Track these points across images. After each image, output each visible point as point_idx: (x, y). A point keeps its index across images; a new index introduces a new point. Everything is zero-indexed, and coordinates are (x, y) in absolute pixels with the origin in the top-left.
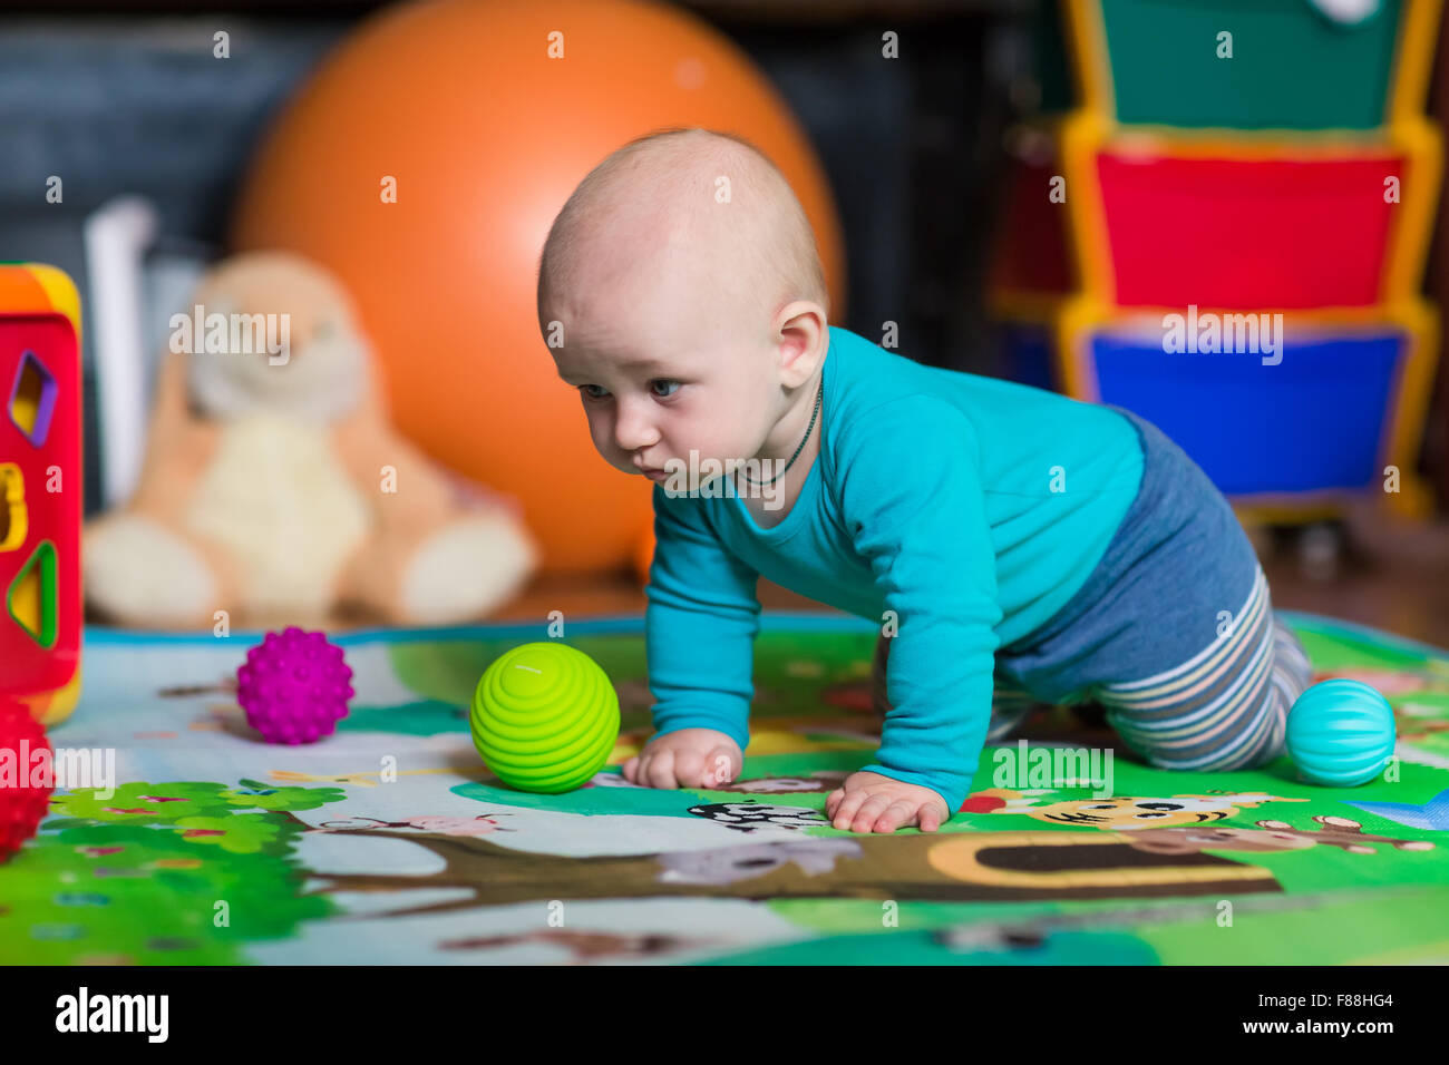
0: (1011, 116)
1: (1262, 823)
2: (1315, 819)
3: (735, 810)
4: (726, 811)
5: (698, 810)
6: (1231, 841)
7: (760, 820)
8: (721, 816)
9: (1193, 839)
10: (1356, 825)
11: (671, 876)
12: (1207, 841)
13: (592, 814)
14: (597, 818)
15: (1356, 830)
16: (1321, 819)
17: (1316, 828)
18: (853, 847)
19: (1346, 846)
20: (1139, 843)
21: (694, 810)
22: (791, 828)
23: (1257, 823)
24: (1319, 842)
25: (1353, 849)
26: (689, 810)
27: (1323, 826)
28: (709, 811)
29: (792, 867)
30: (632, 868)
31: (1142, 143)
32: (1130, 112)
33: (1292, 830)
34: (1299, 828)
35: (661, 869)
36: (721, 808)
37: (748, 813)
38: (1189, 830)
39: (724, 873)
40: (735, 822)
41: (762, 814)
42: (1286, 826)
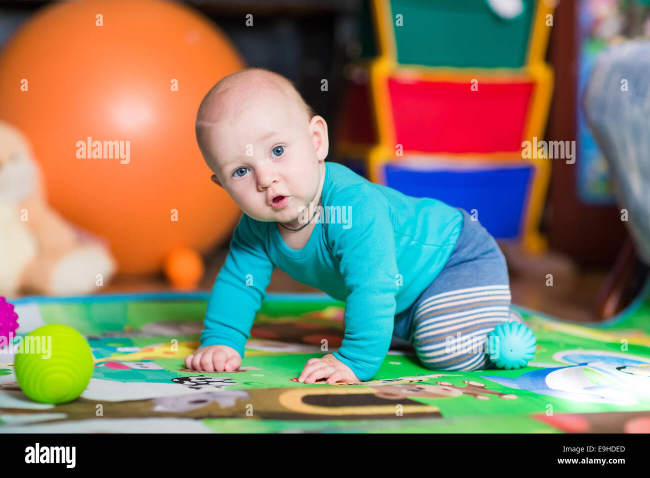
0: (347, 60)
1: (439, 383)
2: (464, 382)
3: (194, 379)
4: (189, 380)
5: (177, 380)
6: (422, 391)
7: (205, 384)
8: (186, 382)
9: (405, 391)
10: (483, 385)
11: (159, 408)
12: (411, 392)
13: (126, 382)
14: (129, 384)
15: (483, 388)
16: (466, 382)
17: (464, 386)
18: (244, 394)
19: (475, 395)
20: (377, 393)
21: (174, 380)
22: (219, 387)
23: (437, 383)
24: (464, 393)
25: (479, 397)
26: (172, 380)
27: (467, 385)
28: (181, 380)
29: (215, 404)
30: (141, 405)
31: (410, 74)
32: (404, 59)
33: (453, 386)
34: (455, 385)
35: (154, 405)
36: (187, 379)
37: (200, 381)
38: (404, 386)
39: (184, 406)
40: (193, 385)
41: (206, 381)
42: (450, 384)
